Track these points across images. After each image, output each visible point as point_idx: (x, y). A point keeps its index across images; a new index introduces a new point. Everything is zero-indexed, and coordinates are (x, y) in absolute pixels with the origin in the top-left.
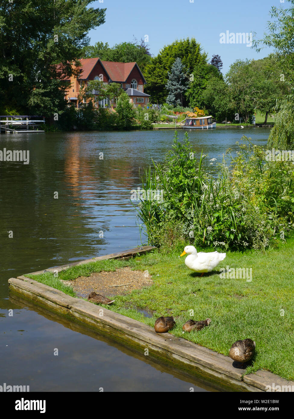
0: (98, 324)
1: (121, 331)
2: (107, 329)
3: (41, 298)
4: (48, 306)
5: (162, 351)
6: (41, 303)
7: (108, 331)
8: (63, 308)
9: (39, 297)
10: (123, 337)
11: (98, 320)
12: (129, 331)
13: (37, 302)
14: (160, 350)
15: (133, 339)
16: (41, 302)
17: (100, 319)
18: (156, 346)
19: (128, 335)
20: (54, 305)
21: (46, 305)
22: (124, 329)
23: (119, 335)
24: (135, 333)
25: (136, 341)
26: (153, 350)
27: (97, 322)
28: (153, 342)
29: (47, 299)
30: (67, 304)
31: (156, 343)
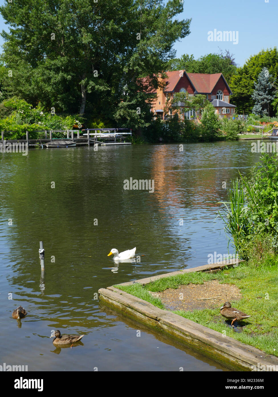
0: (187, 338)
1: (210, 345)
2: (196, 343)
3: (130, 310)
4: (137, 317)
6: (130, 314)
7: (197, 345)
8: (151, 320)
9: (128, 308)
10: (212, 351)
11: (187, 333)
12: (218, 346)
13: (127, 313)
14: (250, 367)
15: (223, 354)
17: (189, 333)
18: (246, 363)
19: (217, 349)
20: (143, 317)
21: (135, 316)
22: (214, 344)
23: (208, 349)
24: (225, 348)
25: (226, 356)
26: (244, 367)
27: (186, 335)
28: (243, 359)
29: (136, 310)
30: (156, 316)
31: (246, 359)
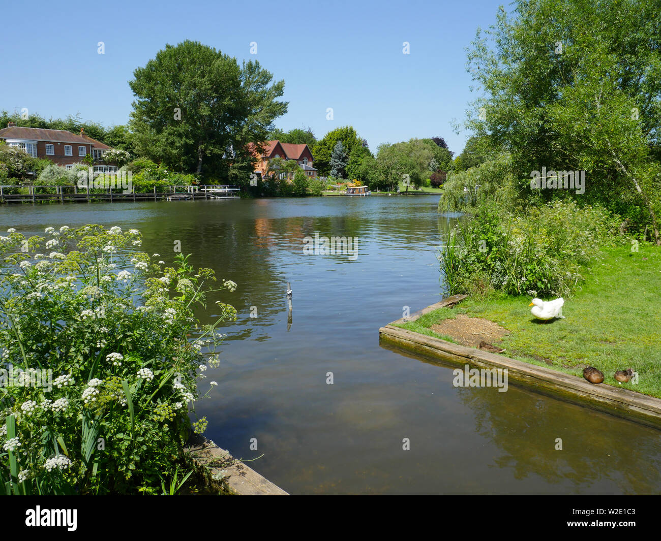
0: (514, 374)
1: (550, 381)
2: (527, 379)
3: (427, 348)
4: (438, 355)
5: (612, 402)
7: (529, 381)
8: (460, 357)
9: (424, 346)
10: (552, 387)
11: (514, 370)
12: (561, 382)
13: (422, 350)
14: (608, 402)
15: (568, 390)
16: (427, 351)
17: (517, 369)
18: (603, 398)
19: (560, 385)
20: (447, 354)
21: (434, 354)
22: (555, 380)
23: (545, 385)
24: (571, 384)
25: (572, 391)
26: (599, 401)
27: (513, 372)
28: (598, 393)
29: (437, 348)
30: (467, 354)
31: (603, 394)
